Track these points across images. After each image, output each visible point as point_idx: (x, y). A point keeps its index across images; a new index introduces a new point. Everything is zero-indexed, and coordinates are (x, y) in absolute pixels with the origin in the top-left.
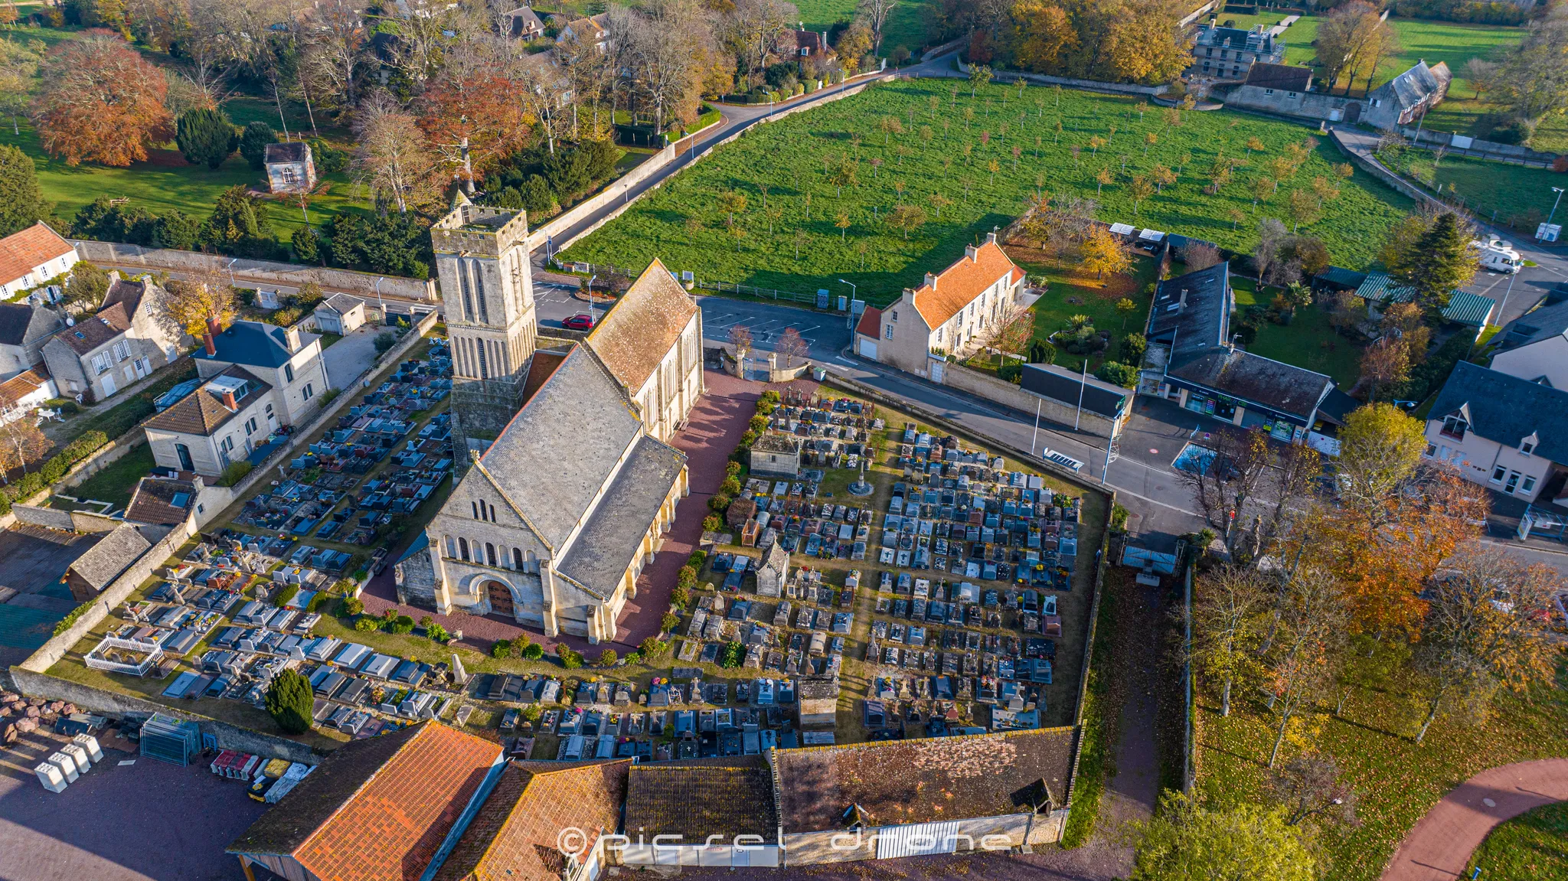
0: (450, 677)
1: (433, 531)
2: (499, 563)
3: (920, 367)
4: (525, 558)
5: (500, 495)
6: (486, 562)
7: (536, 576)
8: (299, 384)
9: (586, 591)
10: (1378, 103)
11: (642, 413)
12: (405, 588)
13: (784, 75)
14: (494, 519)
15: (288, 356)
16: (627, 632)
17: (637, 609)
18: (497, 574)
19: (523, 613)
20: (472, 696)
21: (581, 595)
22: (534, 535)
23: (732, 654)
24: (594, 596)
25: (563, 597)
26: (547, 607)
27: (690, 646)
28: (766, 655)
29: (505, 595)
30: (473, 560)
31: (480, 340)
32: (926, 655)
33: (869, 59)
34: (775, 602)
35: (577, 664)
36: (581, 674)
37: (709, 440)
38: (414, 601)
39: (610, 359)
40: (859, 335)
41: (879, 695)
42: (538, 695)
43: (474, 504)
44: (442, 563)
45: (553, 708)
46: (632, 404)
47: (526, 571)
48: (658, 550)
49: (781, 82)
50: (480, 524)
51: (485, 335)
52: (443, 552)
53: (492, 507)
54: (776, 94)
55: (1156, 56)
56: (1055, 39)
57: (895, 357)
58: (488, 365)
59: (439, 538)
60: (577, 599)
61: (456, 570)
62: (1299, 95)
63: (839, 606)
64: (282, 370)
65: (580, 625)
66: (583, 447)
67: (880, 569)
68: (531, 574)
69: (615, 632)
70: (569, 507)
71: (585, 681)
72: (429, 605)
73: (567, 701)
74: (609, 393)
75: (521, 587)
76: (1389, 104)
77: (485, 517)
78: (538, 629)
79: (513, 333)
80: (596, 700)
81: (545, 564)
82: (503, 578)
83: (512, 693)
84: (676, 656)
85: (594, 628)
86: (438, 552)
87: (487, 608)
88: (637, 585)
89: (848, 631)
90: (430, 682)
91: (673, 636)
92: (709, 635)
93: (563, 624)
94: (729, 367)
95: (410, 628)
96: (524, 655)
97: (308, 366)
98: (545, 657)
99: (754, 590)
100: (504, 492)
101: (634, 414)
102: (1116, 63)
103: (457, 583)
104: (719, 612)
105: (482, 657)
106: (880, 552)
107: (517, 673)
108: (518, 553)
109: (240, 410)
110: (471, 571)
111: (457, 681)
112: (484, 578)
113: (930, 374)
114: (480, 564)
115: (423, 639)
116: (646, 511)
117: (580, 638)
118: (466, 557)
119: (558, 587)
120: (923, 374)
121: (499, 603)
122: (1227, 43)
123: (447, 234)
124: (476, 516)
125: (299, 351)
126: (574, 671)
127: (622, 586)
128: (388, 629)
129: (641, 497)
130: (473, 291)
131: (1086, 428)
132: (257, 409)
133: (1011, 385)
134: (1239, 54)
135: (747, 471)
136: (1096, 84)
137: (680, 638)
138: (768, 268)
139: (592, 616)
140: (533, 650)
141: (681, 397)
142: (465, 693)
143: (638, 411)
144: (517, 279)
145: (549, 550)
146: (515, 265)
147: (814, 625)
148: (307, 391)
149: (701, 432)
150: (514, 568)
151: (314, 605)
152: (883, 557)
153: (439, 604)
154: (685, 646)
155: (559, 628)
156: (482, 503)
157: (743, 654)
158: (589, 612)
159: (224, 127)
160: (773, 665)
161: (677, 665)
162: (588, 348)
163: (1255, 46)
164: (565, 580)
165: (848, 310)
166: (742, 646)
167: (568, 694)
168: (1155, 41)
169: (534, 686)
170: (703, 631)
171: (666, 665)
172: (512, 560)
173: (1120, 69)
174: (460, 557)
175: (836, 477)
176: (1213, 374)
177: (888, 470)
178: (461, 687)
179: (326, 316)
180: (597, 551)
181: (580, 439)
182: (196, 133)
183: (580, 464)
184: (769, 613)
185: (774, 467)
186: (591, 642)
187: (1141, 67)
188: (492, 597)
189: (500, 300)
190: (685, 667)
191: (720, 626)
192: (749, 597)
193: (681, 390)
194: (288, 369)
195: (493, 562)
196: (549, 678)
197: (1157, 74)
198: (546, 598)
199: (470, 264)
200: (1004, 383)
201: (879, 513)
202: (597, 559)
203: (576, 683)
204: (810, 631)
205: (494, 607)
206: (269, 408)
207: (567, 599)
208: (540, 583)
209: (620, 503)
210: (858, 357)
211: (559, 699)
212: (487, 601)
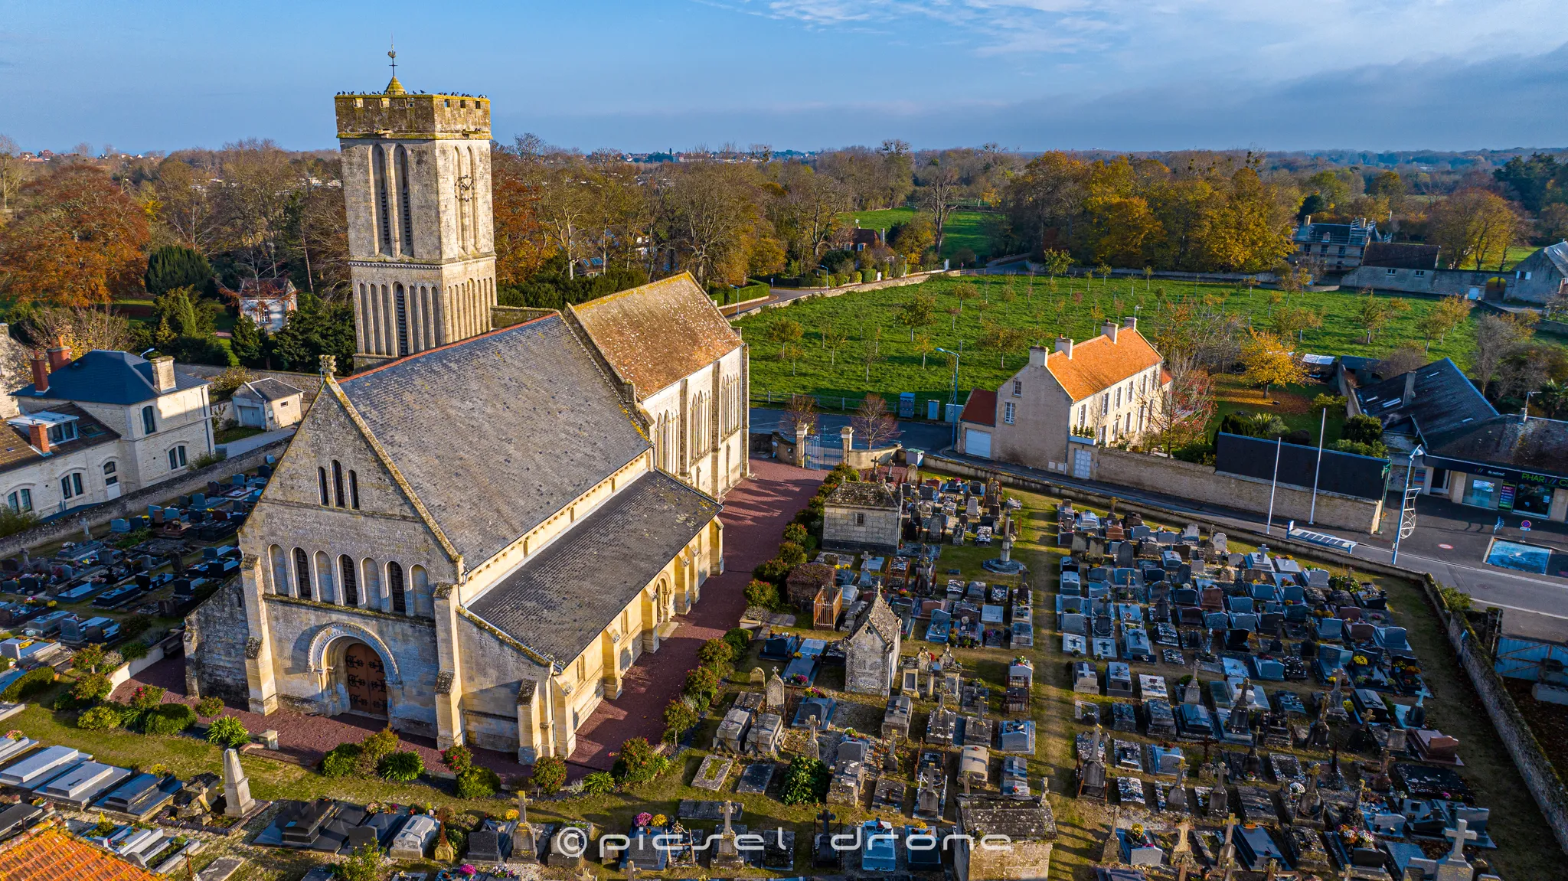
0: (219, 805)
1: (252, 539)
2: (363, 599)
3: (1057, 459)
4: (410, 584)
5: (369, 446)
6: (341, 599)
7: (427, 622)
8: (165, 442)
9: (518, 649)
10: (1528, 276)
11: (652, 428)
12: (199, 664)
13: (840, 261)
14: (356, 505)
15: (155, 395)
16: (595, 748)
17: (621, 714)
18: (357, 622)
19: (402, 705)
20: (250, 840)
21: (510, 657)
22: (428, 530)
23: (804, 776)
24: (533, 660)
25: (475, 667)
26: (442, 685)
27: (717, 765)
28: (871, 786)
29: (373, 675)
30: (317, 597)
31: (400, 287)
32: (1200, 790)
33: (931, 256)
34: (881, 703)
35: (485, 789)
36: (486, 807)
37: (754, 519)
38: (213, 689)
39: (607, 344)
40: (966, 425)
41: (1126, 858)
42: (387, 840)
43: (322, 471)
44: (263, 606)
45: (416, 867)
46: (638, 414)
47: (410, 613)
48: (667, 635)
49: (836, 266)
50: (332, 516)
51: (407, 277)
52: (266, 585)
53: (353, 474)
54: (832, 278)
55: (1254, 243)
56: (1138, 229)
57: (1018, 448)
58: (410, 330)
59: (259, 552)
60: (501, 668)
61: (287, 620)
62: (1428, 273)
63: (1004, 711)
64: (136, 411)
65: (506, 726)
66: (546, 439)
67: (1065, 661)
68: (418, 619)
69: (572, 745)
70: (506, 509)
71: (492, 818)
72: (238, 697)
73: (447, 852)
74: (600, 389)
75: (400, 648)
76: (1544, 274)
77: (341, 502)
78: (424, 733)
79: (453, 273)
80: (508, 854)
81: (444, 592)
82: (370, 629)
83: (335, 836)
84: (688, 780)
85: (529, 729)
86: (258, 580)
87: (341, 702)
88: (625, 680)
89: (1031, 747)
90: (173, 812)
91: (685, 751)
92: (755, 746)
93: (473, 726)
94: (784, 451)
95: (181, 724)
96: (381, 769)
97: (185, 420)
98: (424, 778)
99: (839, 683)
100: (377, 444)
101: (639, 429)
102: (1209, 249)
103: (289, 648)
104: (776, 710)
105: (299, 773)
106: (1060, 640)
107: (360, 801)
108: (396, 571)
109: (55, 454)
110: (311, 618)
111: (229, 811)
112: (335, 633)
113: (1072, 468)
114: (328, 605)
115: (200, 743)
116: (648, 558)
117: (501, 755)
118: (306, 593)
119: (466, 642)
120: (1062, 467)
121: (363, 692)
122: (1327, 238)
123: (360, 103)
124: (326, 501)
125: (170, 392)
126: (477, 800)
127: (593, 654)
128: (139, 726)
129: (641, 539)
130: (394, 200)
131: (1327, 521)
132: (90, 461)
133: (1200, 467)
134: (1342, 248)
135: (817, 541)
136: (1186, 274)
137: (696, 753)
138: (832, 387)
139: (527, 700)
140: (405, 763)
141: (715, 460)
142: (238, 833)
143: (646, 426)
144: (467, 195)
145: (453, 562)
146: (466, 170)
147: (961, 737)
148: (177, 455)
149: (744, 511)
150: (388, 608)
151: (18, 688)
152: (1068, 646)
153: (253, 693)
154: (707, 764)
155: (466, 734)
156: (337, 465)
157: (822, 782)
158: (521, 694)
159: (203, 267)
160: (887, 802)
161: (689, 796)
162: (573, 320)
163: (1360, 239)
164: (480, 627)
165: (942, 418)
166: (821, 766)
167: (450, 837)
168: (1251, 227)
169: (386, 824)
170: (743, 738)
171: (670, 795)
172: (386, 591)
173: (1214, 255)
174: (295, 592)
175: (960, 553)
176: (1503, 449)
177: (1043, 548)
178: (234, 821)
179: (246, 403)
180: (551, 595)
181: (543, 425)
182: (168, 268)
183: (537, 457)
184: (873, 720)
185: (860, 534)
186: (523, 760)
187: (1239, 254)
188: (351, 681)
189: (434, 212)
190: (702, 798)
191: (777, 736)
192: (832, 694)
193: (715, 450)
194: (149, 415)
195: (352, 599)
196: (420, 811)
197: (1258, 262)
198: (443, 668)
199: (391, 151)
200: (1190, 466)
201: (1043, 594)
202: (550, 606)
203: (473, 820)
204: (955, 748)
205: (354, 700)
206: (110, 466)
207: (482, 671)
208: (434, 634)
209: (605, 539)
210: (964, 456)
211: (429, 851)
212: (342, 688)
